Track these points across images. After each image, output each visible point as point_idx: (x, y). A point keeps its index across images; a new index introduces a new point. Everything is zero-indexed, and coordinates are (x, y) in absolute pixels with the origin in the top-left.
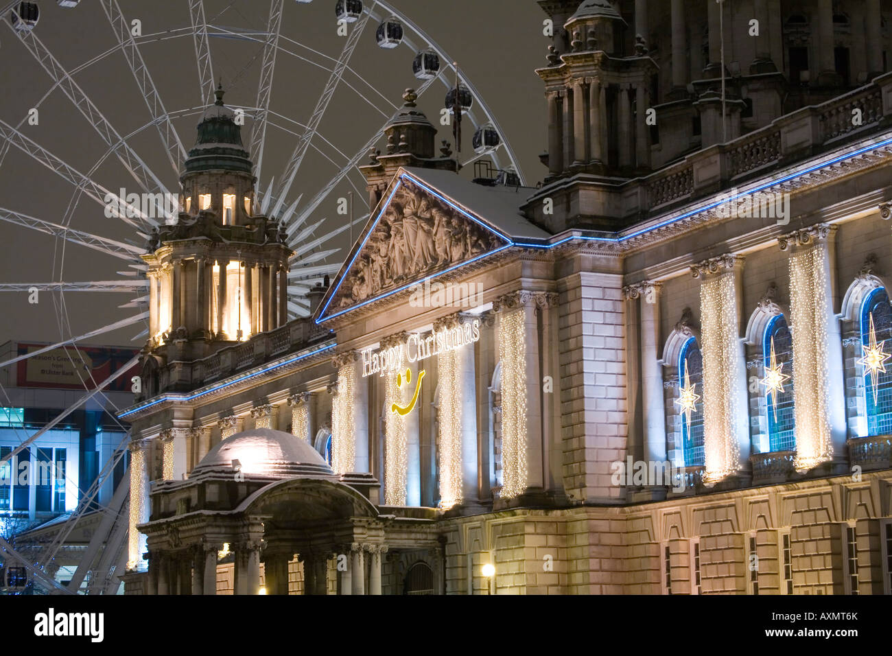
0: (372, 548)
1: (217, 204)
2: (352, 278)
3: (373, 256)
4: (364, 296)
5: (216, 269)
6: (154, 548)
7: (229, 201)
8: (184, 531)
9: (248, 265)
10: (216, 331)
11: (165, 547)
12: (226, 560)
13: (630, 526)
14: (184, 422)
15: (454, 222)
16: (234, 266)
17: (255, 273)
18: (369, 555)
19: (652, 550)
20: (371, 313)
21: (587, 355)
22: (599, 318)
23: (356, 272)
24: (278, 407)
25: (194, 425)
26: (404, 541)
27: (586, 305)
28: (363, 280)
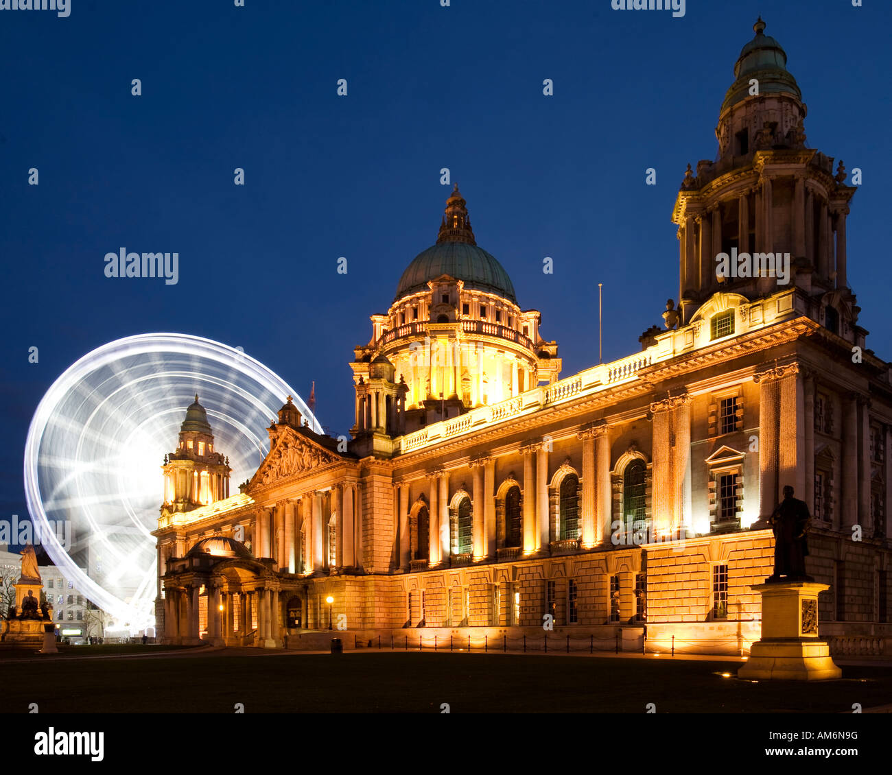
0: (274, 589)
1: (196, 447)
2: (262, 475)
3: (273, 465)
4: (268, 483)
5: (196, 474)
6: (167, 586)
7: (201, 445)
8: (182, 579)
9: (211, 473)
10: (196, 501)
11: (173, 586)
12: (204, 594)
13: (393, 584)
14: (181, 538)
15: (313, 450)
16: (204, 473)
17: (214, 477)
18: (272, 592)
19: (403, 594)
20: (271, 490)
21: (376, 511)
22: (381, 496)
23: (264, 473)
24: (226, 532)
25: (186, 539)
26: (288, 587)
27: (375, 489)
28: (268, 476)
